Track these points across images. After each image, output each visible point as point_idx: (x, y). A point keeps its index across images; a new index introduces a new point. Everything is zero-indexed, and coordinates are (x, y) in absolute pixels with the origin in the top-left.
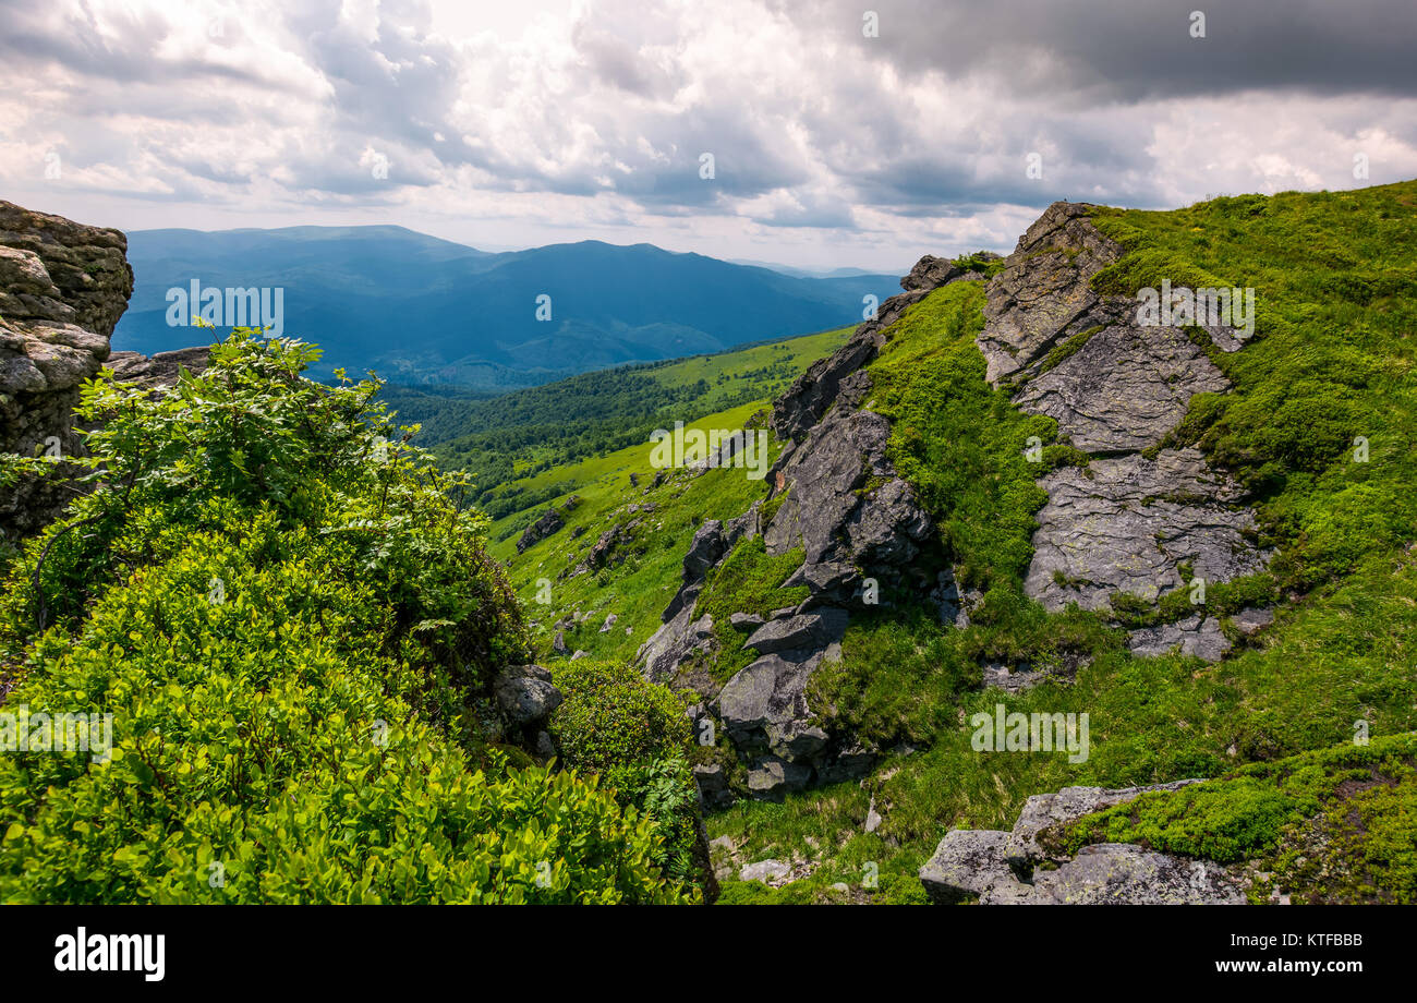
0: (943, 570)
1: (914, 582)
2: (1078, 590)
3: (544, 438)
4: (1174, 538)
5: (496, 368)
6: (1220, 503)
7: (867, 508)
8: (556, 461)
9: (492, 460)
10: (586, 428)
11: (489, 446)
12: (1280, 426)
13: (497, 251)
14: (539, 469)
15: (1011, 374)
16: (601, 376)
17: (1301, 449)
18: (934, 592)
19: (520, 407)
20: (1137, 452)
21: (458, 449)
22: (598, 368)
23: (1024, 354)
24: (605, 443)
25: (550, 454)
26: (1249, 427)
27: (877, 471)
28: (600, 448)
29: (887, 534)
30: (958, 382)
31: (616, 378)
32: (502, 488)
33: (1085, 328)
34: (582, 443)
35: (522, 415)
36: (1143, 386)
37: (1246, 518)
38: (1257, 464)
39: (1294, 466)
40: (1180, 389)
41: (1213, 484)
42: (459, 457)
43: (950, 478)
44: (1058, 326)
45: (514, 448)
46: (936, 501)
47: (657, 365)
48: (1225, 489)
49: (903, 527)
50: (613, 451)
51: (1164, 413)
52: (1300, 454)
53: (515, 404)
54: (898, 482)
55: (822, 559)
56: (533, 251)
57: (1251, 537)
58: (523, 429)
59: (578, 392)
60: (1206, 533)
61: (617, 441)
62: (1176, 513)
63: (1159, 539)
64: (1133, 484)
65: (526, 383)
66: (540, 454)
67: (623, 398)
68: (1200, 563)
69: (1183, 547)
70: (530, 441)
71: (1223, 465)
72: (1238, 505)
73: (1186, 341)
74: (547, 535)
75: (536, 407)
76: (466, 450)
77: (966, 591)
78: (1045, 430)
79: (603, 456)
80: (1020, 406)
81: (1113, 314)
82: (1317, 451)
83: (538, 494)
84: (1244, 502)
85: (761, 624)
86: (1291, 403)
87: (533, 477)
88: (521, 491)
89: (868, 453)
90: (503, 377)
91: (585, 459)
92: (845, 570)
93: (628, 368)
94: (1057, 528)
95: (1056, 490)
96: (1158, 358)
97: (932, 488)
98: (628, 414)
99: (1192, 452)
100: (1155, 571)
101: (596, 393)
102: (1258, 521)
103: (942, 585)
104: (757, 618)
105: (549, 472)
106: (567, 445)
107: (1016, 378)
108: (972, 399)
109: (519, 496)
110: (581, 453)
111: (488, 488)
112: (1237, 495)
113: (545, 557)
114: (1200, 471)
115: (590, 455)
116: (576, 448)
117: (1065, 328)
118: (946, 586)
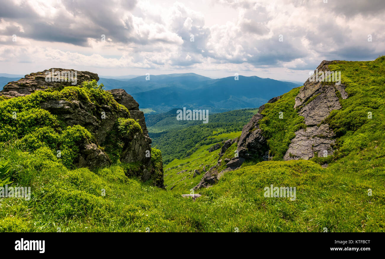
0: (267, 151)
1: (260, 154)
2: (293, 158)
3: (221, 126)
4: (316, 146)
5: (212, 108)
6: (329, 138)
7: (251, 135)
8: (223, 132)
9: (208, 130)
10: (233, 124)
11: (208, 127)
12: (347, 118)
13: (215, 78)
14: (219, 134)
15: (299, 106)
16: (239, 111)
17: (351, 124)
18: (264, 156)
19: (217, 118)
20: (316, 125)
21: (201, 127)
22: (238, 109)
23: (303, 101)
24: (237, 129)
25: (222, 130)
26: (339, 118)
27: (256, 127)
28: (235, 130)
29: (253, 141)
30: (286, 108)
31: (242, 112)
32: (209, 137)
33: (317, 94)
34: (231, 128)
35: (217, 120)
36: (323, 108)
37: (333, 142)
38: (338, 128)
39: (349, 129)
40: (330, 109)
41: (328, 133)
42: (200, 129)
43: (274, 130)
44: (311, 93)
45: (214, 128)
46: (268, 135)
47: (254, 109)
48: (331, 134)
49: (257, 139)
50: (239, 131)
51: (325, 115)
52: (351, 126)
53: (216, 117)
54: (259, 129)
55: (240, 146)
56: (224, 78)
57: (332, 146)
58: (216, 124)
59: (232, 115)
60: (323, 145)
61: (240, 129)
62: (318, 140)
63: (313, 146)
64: (312, 133)
65: (219, 112)
66: (220, 130)
67: (244, 117)
68: (320, 152)
69: (317, 149)
70: (218, 126)
71: (332, 128)
72: (332, 138)
73: (336, 97)
74: (217, 149)
75: (220, 118)
76: (202, 127)
77: (270, 157)
78: (301, 120)
79: (236, 132)
80: (299, 114)
81: (324, 90)
82: (356, 125)
83: (218, 140)
84: (334, 137)
85: (230, 161)
86: (352, 112)
87: (217, 135)
88: (214, 139)
89: (255, 122)
90: (213, 110)
91: (231, 132)
92: (244, 148)
93: (246, 109)
94: (294, 143)
95: (297, 134)
96: (329, 101)
97: (267, 132)
98: (245, 122)
99: (327, 125)
100: (309, 154)
101: (236, 115)
102: (335, 142)
103: (266, 155)
104: (229, 160)
105: (221, 135)
106: (227, 128)
107: (300, 107)
108: (288, 112)
109: (213, 140)
110: (230, 131)
111: (206, 137)
112: (332, 136)
113: (214, 154)
114: (327, 130)
115: (232, 131)
116: (229, 129)
117: (313, 94)
118: (267, 155)
